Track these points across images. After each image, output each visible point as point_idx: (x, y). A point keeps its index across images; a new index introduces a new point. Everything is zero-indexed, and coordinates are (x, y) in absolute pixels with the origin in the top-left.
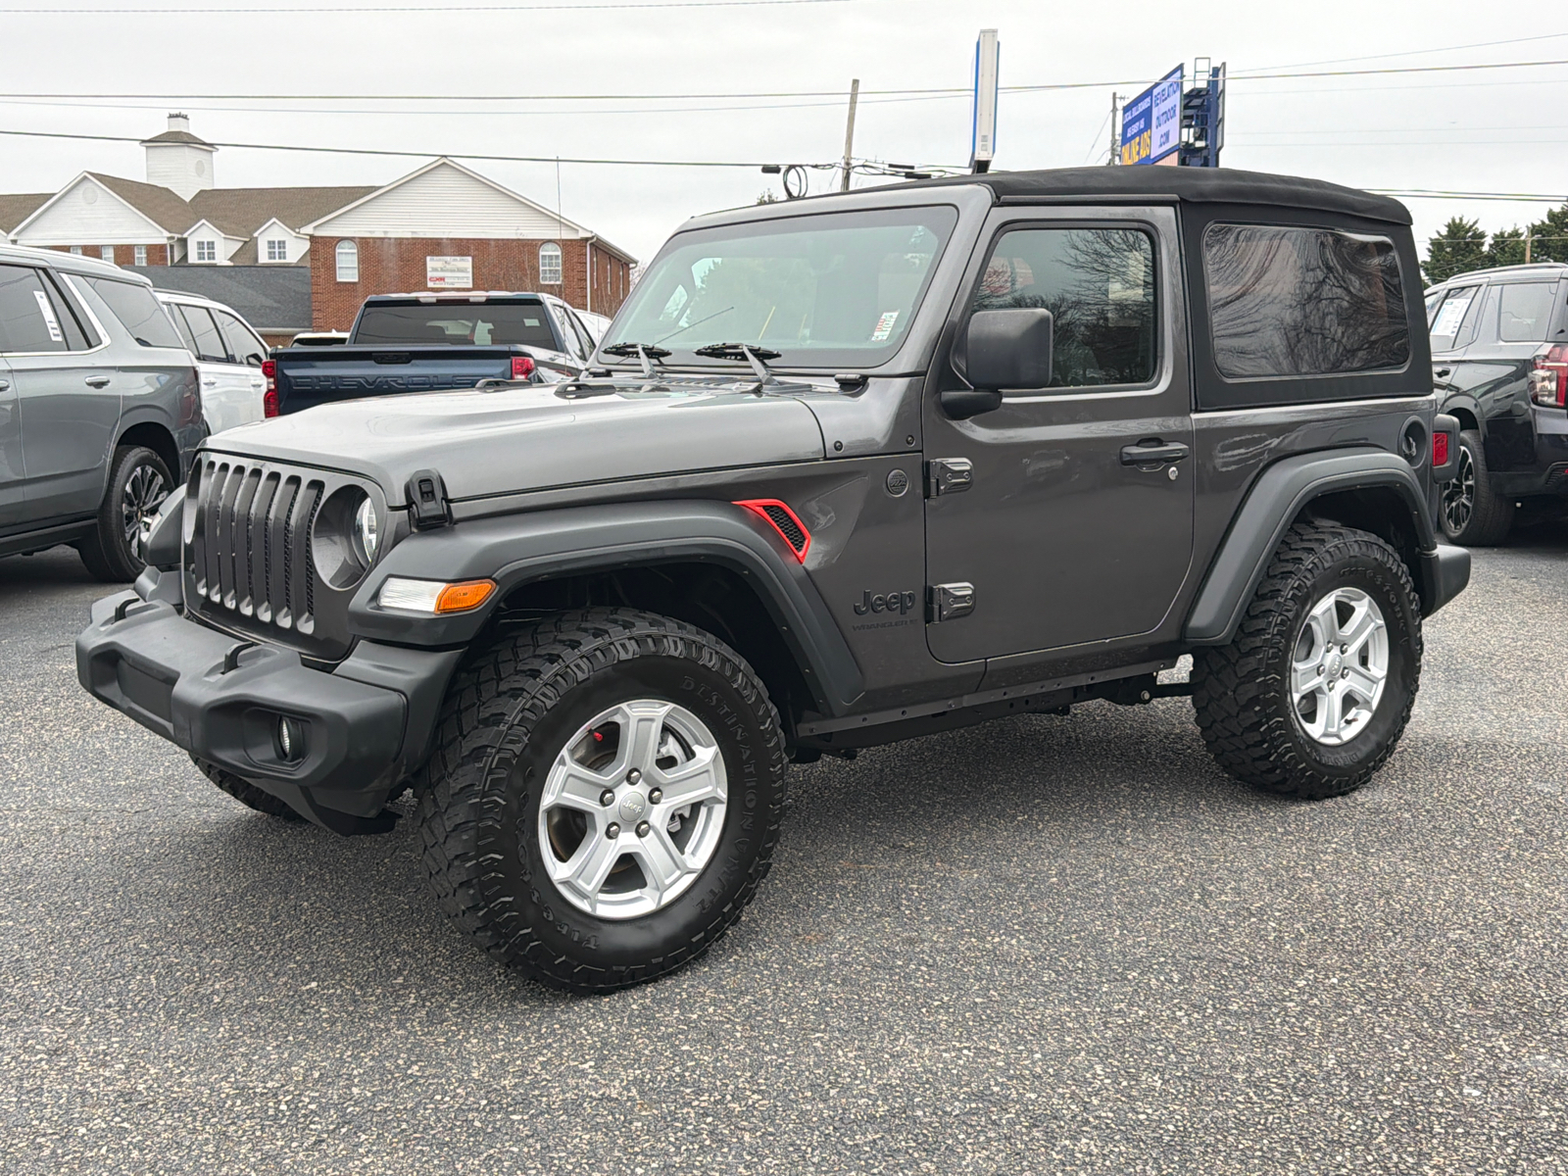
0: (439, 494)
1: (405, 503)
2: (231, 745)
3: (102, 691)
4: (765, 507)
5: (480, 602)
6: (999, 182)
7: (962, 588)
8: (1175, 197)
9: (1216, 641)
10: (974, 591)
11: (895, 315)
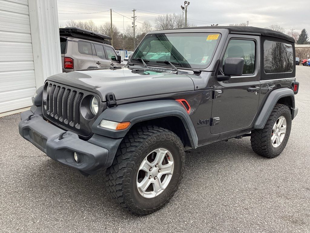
0: (114, 99)
1: (105, 101)
2: (61, 158)
3: (25, 137)
4: (182, 101)
5: (127, 127)
6: (230, 29)
7: (217, 118)
8: (260, 34)
9: (261, 128)
10: (220, 119)
11: (207, 57)
